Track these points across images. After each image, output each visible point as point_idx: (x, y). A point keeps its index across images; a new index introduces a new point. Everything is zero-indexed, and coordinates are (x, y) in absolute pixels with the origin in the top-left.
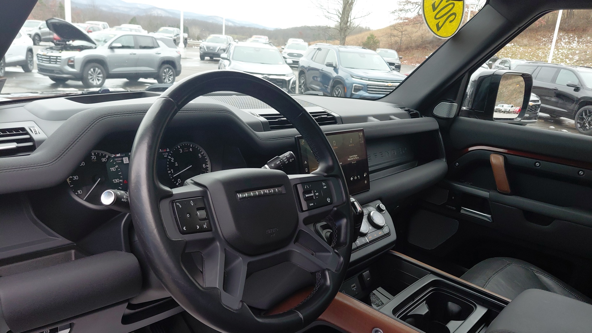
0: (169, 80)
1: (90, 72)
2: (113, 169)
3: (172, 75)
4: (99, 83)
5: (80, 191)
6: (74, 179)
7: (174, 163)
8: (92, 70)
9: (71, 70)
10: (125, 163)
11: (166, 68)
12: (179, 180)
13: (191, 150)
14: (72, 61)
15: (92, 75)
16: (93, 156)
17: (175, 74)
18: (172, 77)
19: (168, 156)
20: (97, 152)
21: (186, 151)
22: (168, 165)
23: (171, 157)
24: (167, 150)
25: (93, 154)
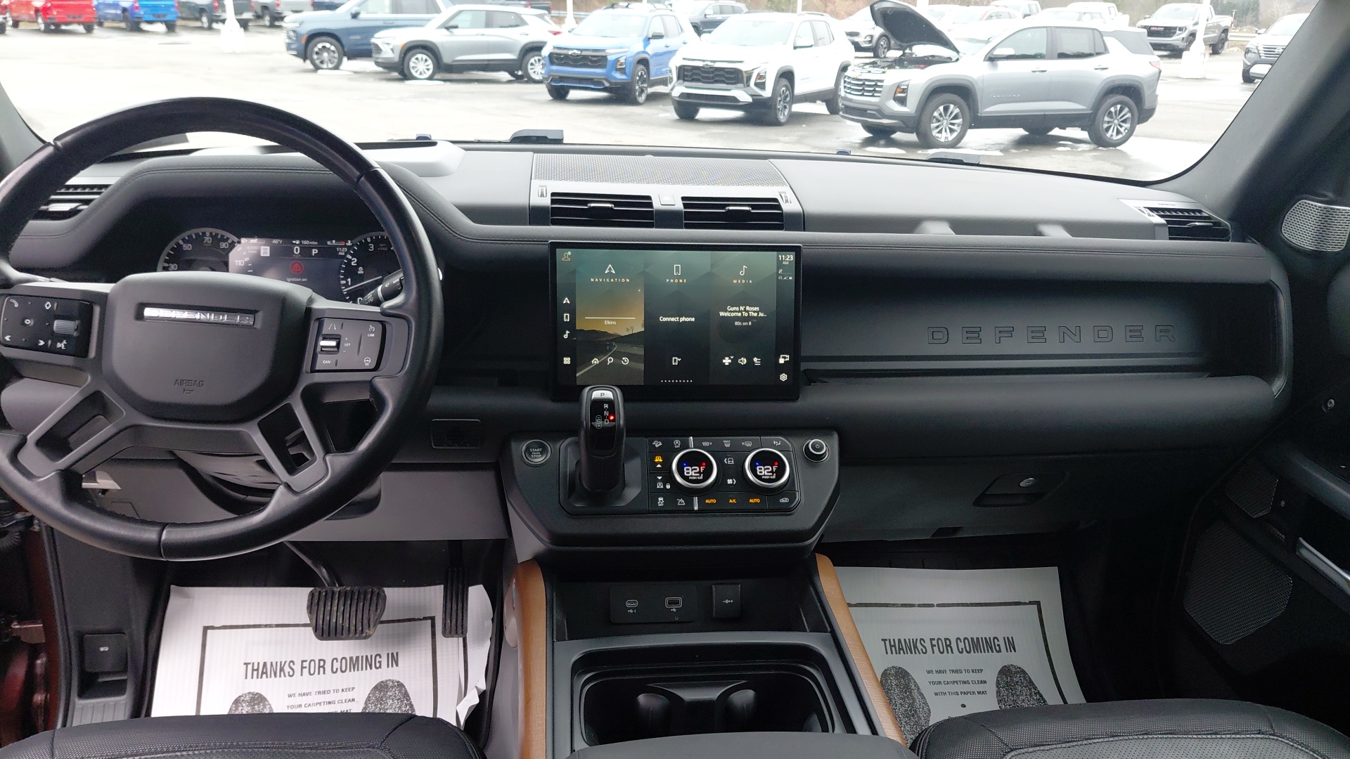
0: (1118, 132)
1: (936, 114)
3: (1129, 122)
4: (951, 137)
7: (356, 268)
8: (941, 108)
9: (896, 108)
10: (262, 255)
11: (1114, 105)
14: (904, 91)
15: (941, 119)
16: (207, 238)
17: (1136, 120)
18: (1127, 125)
19: (346, 253)
20: (214, 231)
21: (384, 249)
22: (344, 269)
23: (353, 256)
24: (347, 244)
25: (208, 234)
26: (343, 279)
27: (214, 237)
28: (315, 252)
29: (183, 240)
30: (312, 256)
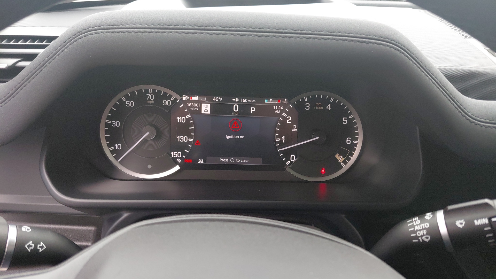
2: (181, 119)
5: (119, 146)
6: (114, 125)
7: (291, 126)
10: (203, 112)
12: (293, 157)
13: (329, 107)
16: (150, 95)
19: (282, 111)
20: (157, 88)
21: (319, 108)
22: (279, 127)
23: (288, 114)
24: (283, 102)
25: (150, 91)
26: (278, 137)
27: (157, 94)
28: (253, 109)
29: (126, 96)
30: (250, 114)
